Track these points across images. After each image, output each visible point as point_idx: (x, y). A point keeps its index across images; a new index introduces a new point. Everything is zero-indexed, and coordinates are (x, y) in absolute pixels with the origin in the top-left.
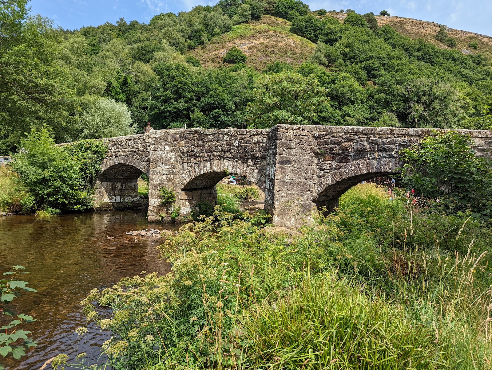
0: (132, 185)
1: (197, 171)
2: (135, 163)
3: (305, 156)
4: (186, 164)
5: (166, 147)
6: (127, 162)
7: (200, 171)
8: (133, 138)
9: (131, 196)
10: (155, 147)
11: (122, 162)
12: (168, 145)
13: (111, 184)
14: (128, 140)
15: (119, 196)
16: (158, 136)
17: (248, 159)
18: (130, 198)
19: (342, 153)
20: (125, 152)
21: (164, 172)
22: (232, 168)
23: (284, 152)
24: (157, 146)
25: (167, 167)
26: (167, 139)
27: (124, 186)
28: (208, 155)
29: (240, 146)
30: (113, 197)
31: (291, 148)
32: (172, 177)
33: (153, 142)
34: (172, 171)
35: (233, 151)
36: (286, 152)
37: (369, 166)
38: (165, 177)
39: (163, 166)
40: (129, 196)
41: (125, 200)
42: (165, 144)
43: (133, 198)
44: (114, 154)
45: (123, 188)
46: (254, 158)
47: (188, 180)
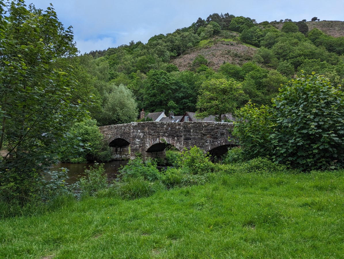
0: (126, 149)
1: (153, 142)
2: (126, 138)
3: (198, 136)
4: (148, 139)
5: (139, 130)
6: (122, 137)
7: (154, 143)
8: (124, 125)
9: (125, 154)
10: (133, 131)
11: (119, 137)
12: (140, 130)
13: (115, 148)
14: (122, 126)
15: (119, 155)
16: (135, 125)
17: (175, 137)
18: (125, 155)
19: (215, 135)
20: (121, 132)
21: (138, 143)
22: (168, 141)
23: (187, 134)
24: (134, 130)
25: (139, 140)
26: (139, 126)
27: (122, 149)
28: (157, 134)
29: (171, 130)
30: (116, 155)
31: (191, 132)
32: (141, 145)
33: (132, 128)
34: (141, 142)
35: (168, 133)
36: (188, 134)
37: (226, 141)
38: (138, 146)
39: (137, 140)
40: (124, 154)
41: (122, 157)
42: (138, 129)
43: (126, 155)
44: (116, 133)
45: (121, 150)
46: (177, 136)
47: (149, 147)
